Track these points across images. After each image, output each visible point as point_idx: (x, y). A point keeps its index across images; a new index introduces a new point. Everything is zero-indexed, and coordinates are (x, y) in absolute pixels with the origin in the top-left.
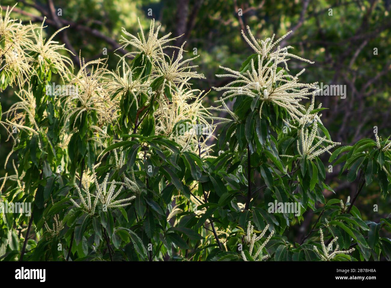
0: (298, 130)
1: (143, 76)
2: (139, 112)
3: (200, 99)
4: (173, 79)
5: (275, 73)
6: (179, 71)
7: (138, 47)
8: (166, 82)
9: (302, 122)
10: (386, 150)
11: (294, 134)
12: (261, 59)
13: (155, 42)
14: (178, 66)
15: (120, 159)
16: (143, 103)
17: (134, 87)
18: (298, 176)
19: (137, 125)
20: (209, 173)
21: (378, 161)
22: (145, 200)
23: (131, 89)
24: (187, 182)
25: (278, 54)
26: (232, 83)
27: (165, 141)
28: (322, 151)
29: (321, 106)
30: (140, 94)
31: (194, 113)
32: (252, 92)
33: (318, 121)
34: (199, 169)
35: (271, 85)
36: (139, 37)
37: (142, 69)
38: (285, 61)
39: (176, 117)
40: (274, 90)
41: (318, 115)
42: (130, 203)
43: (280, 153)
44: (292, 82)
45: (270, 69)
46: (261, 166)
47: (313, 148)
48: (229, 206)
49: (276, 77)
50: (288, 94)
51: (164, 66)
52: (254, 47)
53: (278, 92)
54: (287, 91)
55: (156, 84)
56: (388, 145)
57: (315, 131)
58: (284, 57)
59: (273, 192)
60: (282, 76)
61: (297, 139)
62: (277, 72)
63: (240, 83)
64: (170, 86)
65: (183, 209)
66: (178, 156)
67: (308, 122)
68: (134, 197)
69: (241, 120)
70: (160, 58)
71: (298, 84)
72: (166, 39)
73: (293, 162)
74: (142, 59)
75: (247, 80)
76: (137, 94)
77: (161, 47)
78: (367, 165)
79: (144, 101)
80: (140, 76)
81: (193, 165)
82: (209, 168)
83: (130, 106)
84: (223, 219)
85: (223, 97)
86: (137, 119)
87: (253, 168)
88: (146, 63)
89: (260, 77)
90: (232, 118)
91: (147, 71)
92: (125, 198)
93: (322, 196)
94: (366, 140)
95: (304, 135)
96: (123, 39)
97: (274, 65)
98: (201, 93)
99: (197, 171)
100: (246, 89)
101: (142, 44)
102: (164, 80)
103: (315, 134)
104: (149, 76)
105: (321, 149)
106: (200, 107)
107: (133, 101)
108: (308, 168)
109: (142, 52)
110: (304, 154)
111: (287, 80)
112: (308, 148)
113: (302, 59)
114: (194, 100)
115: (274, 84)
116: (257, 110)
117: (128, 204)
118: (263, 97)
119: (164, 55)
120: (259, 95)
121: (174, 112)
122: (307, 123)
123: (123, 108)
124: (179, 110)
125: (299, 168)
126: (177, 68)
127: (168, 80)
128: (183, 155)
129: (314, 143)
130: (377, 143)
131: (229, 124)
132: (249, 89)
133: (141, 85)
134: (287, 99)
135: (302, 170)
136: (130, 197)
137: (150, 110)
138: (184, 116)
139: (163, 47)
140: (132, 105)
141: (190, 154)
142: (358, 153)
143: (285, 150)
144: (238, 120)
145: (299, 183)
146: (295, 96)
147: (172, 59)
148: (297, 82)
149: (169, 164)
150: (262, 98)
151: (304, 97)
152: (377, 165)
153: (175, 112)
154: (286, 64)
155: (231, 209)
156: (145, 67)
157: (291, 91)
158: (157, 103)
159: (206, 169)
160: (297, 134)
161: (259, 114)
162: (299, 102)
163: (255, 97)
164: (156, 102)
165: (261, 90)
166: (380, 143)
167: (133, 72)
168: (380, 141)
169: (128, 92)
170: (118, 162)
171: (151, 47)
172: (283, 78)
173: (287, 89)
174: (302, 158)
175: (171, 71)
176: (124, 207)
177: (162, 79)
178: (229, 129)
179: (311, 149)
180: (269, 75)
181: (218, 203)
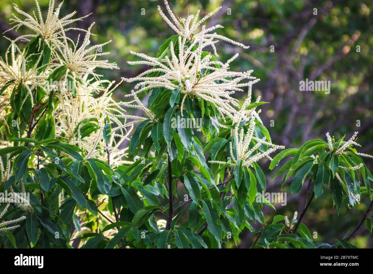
0: (232, 130)
1: (40, 65)
2: (35, 110)
3: (109, 92)
4: (77, 69)
5: (200, 59)
6: (86, 60)
7: (33, 28)
8: (69, 73)
9: (236, 119)
10: (341, 153)
11: (227, 135)
12: (182, 42)
13: (55, 22)
14: (84, 53)
15: (7, 170)
16: (40, 99)
17: (28, 79)
18: (231, 187)
19: (32, 126)
20: (120, 185)
21: (330, 167)
22: (39, 221)
23: (25, 81)
24: (93, 196)
25: (204, 36)
26: (146, 72)
27: (63, 146)
28: (261, 156)
29: (259, 100)
30: (36, 88)
31: (103, 109)
32: (171, 83)
33: (256, 119)
34: (107, 180)
35: (195, 75)
36: (35, 16)
37: (39, 56)
38: (212, 43)
39: (79, 114)
40: (198, 80)
41: (257, 111)
42: (19, 226)
43: (209, 158)
44: (221, 70)
45: (194, 54)
46: (184, 176)
47: (250, 152)
48: (147, 226)
49: (200, 65)
50: (217, 85)
51: (67, 53)
52: (174, 27)
53: (204, 82)
54: (216, 81)
55: (56, 76)
56: (342, 147)
57: (252, 130)
58: (212, 39)
59: (200, 206)
60: (208, 63)
61: (230, 141)
62: (202, 58)
63: (157, 72)
64: (74, 79)
65: (91, 228)
66: (81, 163)
67: (244, 119)
68: (24, 217)
69: (158, 119)
70: (62, 43)
71: (229, 72)
72: (69, 19)
73: (226, 169)
74: (39, 44)
75: (165, 69)
76: (33, 88)
77: (62, 29)
78: (316, 172)
79: (41, 96)
80: (36, 65)
81: (100, 175)
82: (120, 179)
83: (23, 103)
84: (138, 242)
85: (135, 91)
86: (32, 119)
87: (175, 178)
88: (44, 49)
89: (181, 65)
90: (147, 117)
91: (45, 58)
92: (13, 219)
93: (261, 214)
94: (316, 141)
95: (239, 136)
96: (15, 18)
97: (198, 49)
98: (110, 85)
99: (105, 183)
100: (164, 79)
101: (39, 25)
102: (66, 71)
103: (252, 134)
104: (47, 65)
105: (260, 153)
106: (110, 102)
107: (26, 97)
108: (243, 177)
109: (38, 35)
110: (239, 159)
111: (215, 67)
112: (243, 151)
113: (234, 42)
114: (102, 93)
115: (199, 73)
116: (178, 106)
117: (16, 226)
118: (185, 89)
119: (67, 40)
120: (180, 86)
121: (77, 109)
122: (242, 121)
123: (14, 105)
124: (83, 106)
125: (233, 177)
126: (83, 56)
127: (71, 70)
128: (87, 163)
129: (251, 146)
130: (329, 144)
131: (143, 123)
132: (168, 80)
133: (37, 77)
134: (215, 92)
135: (236, 180)
136: (19, 217)
137: (48, 107)
138: (90, 114)
139: (66, 30)
140: (26, 101)
141: (96, 162)
142: (305, 157)
143: (215, 155)
144: (155, 119)
145: (233, 195)
146: (225, 87)
147: (77, 44)
148: (228, 71)
149: (69, 175)
150: (183, 91)
151: (237, 89)
152: (329, 172)
153: (79, 109)
154: (214, 48)
155: (148, 229)
156: (42, 53)
157: (221, 82)
158: (58, 99)
159: (117, 180)
160: (230, 134)
161: (180, 110)
162: (231, 95)
163: (176, 90)
164: (56, 98)
165: (183, 81)
166: (333, 145)
167: (28, 60)
168: (333, 142)
169: (21, 86)
170: (4, 172)
171: (50, 29)
172: (210, 65)
173: (215, 79)
174: (236, 165)
175: (75, 59)
176: (11, 230)
177: (64, 69)
178: (143, 129)
179: (248, 153)
180: (193, 62)
181: (131, 222)
